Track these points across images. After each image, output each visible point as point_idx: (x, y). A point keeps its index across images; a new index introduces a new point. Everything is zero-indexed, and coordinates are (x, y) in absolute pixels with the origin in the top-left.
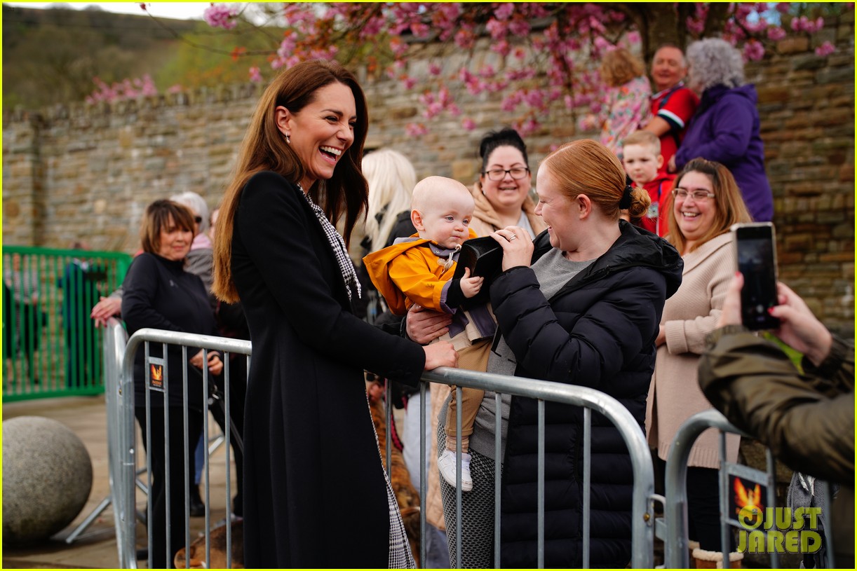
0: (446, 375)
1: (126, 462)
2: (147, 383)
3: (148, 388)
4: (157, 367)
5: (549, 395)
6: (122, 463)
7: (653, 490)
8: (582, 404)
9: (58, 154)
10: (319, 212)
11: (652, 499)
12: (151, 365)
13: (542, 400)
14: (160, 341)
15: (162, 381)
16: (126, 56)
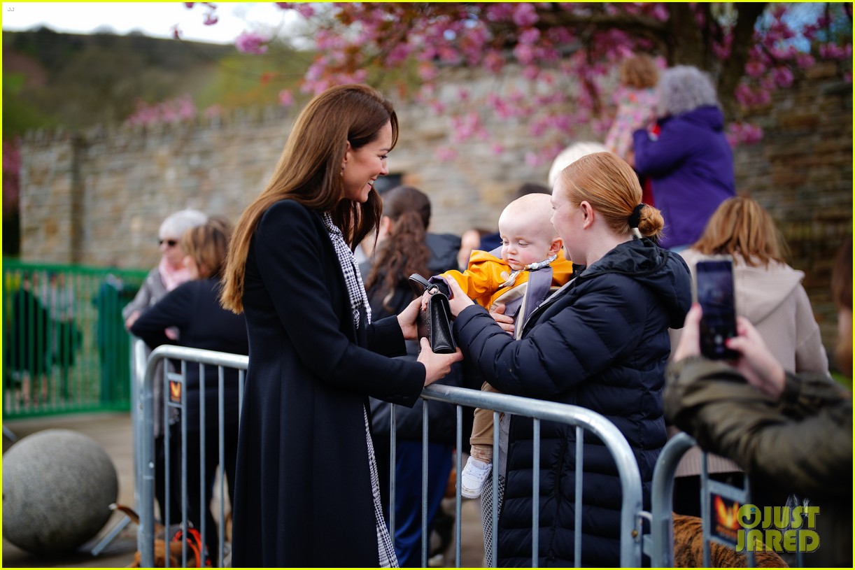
0: (447, 393)
1: (146, 475)
2: (166, 398)
3: (167, 403)
4: (176, 383)
5: (544, 414)
6: (141, 476)
7: (641, 507)
8: (575, 423)
9: (96, 174)
10: (337, 233)
11: (640, 517)
12: (170, 382)
13: (537, 419)
14: (178, 357)
15: (180, 397)
16: (166, 78)
